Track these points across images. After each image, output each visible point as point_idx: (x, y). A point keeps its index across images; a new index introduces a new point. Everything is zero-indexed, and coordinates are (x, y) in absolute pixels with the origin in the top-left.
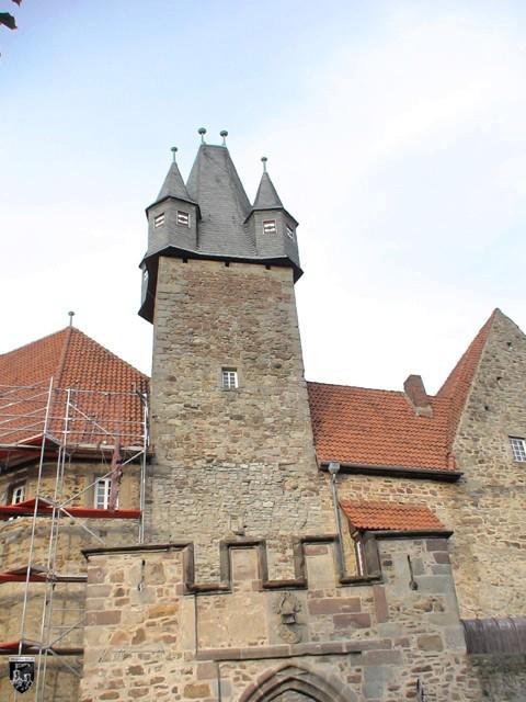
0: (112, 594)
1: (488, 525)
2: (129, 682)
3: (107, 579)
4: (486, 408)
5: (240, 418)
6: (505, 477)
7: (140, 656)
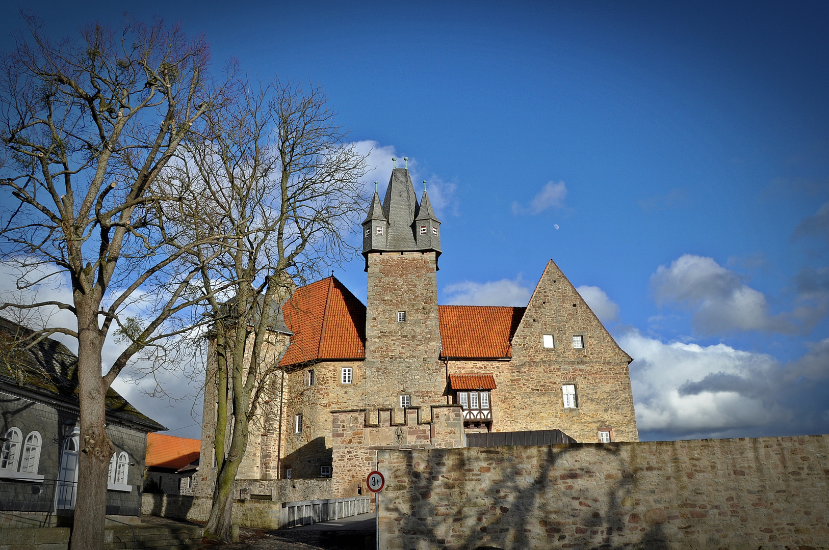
0: (341, 427)
1: (524, 381)
2: (347, 456)
3: (339, 422)
4: (534, 321)
5: (406, 336)
6: (538, 356)
7: (351, 448)
